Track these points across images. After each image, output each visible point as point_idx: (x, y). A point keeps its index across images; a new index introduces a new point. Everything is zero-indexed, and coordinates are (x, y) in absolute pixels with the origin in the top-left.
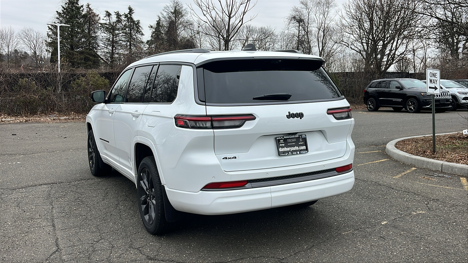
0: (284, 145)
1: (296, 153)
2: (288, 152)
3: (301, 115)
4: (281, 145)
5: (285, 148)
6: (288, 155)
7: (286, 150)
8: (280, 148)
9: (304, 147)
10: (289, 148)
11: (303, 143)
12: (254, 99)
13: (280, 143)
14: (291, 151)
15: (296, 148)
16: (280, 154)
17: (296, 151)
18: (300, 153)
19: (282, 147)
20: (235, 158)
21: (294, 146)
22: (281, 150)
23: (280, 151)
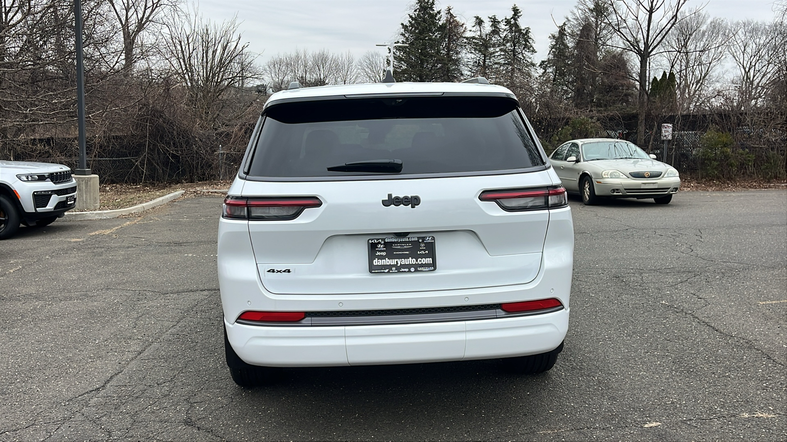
0: (384, 254)
1: (407, 270)
2: (390, 267)
3: (414, 201)
4: (378, 253)
5: (387, 259)
6: (388, 272)
7: (389, 264)
8: (377, 259)
9: (429, 260)
10: (396, 260)
11: (427, 252)
12: (329, 169)
13: (378, 251)
14: (399, 265)
15: (411, 261)
16: (372, 269)
17: (409, 266)
18: (416, 271)
19: (381, 258)
20: (289, 271)
21: (406, 257)
22: (376, 262)
23: (375, 264)
